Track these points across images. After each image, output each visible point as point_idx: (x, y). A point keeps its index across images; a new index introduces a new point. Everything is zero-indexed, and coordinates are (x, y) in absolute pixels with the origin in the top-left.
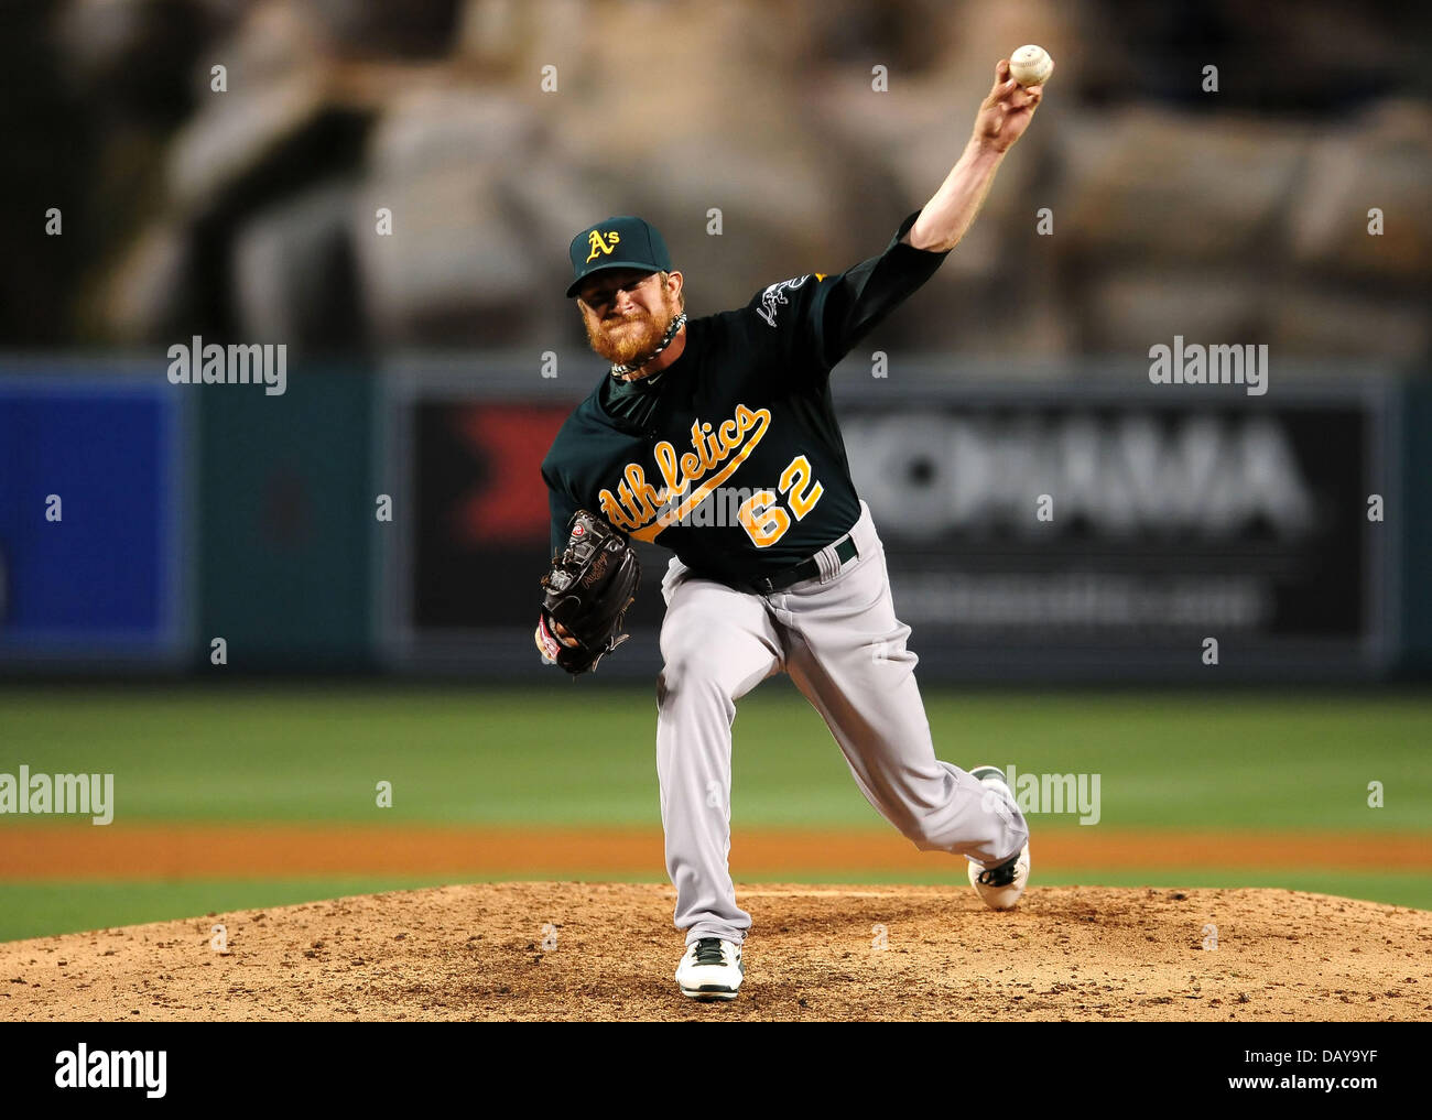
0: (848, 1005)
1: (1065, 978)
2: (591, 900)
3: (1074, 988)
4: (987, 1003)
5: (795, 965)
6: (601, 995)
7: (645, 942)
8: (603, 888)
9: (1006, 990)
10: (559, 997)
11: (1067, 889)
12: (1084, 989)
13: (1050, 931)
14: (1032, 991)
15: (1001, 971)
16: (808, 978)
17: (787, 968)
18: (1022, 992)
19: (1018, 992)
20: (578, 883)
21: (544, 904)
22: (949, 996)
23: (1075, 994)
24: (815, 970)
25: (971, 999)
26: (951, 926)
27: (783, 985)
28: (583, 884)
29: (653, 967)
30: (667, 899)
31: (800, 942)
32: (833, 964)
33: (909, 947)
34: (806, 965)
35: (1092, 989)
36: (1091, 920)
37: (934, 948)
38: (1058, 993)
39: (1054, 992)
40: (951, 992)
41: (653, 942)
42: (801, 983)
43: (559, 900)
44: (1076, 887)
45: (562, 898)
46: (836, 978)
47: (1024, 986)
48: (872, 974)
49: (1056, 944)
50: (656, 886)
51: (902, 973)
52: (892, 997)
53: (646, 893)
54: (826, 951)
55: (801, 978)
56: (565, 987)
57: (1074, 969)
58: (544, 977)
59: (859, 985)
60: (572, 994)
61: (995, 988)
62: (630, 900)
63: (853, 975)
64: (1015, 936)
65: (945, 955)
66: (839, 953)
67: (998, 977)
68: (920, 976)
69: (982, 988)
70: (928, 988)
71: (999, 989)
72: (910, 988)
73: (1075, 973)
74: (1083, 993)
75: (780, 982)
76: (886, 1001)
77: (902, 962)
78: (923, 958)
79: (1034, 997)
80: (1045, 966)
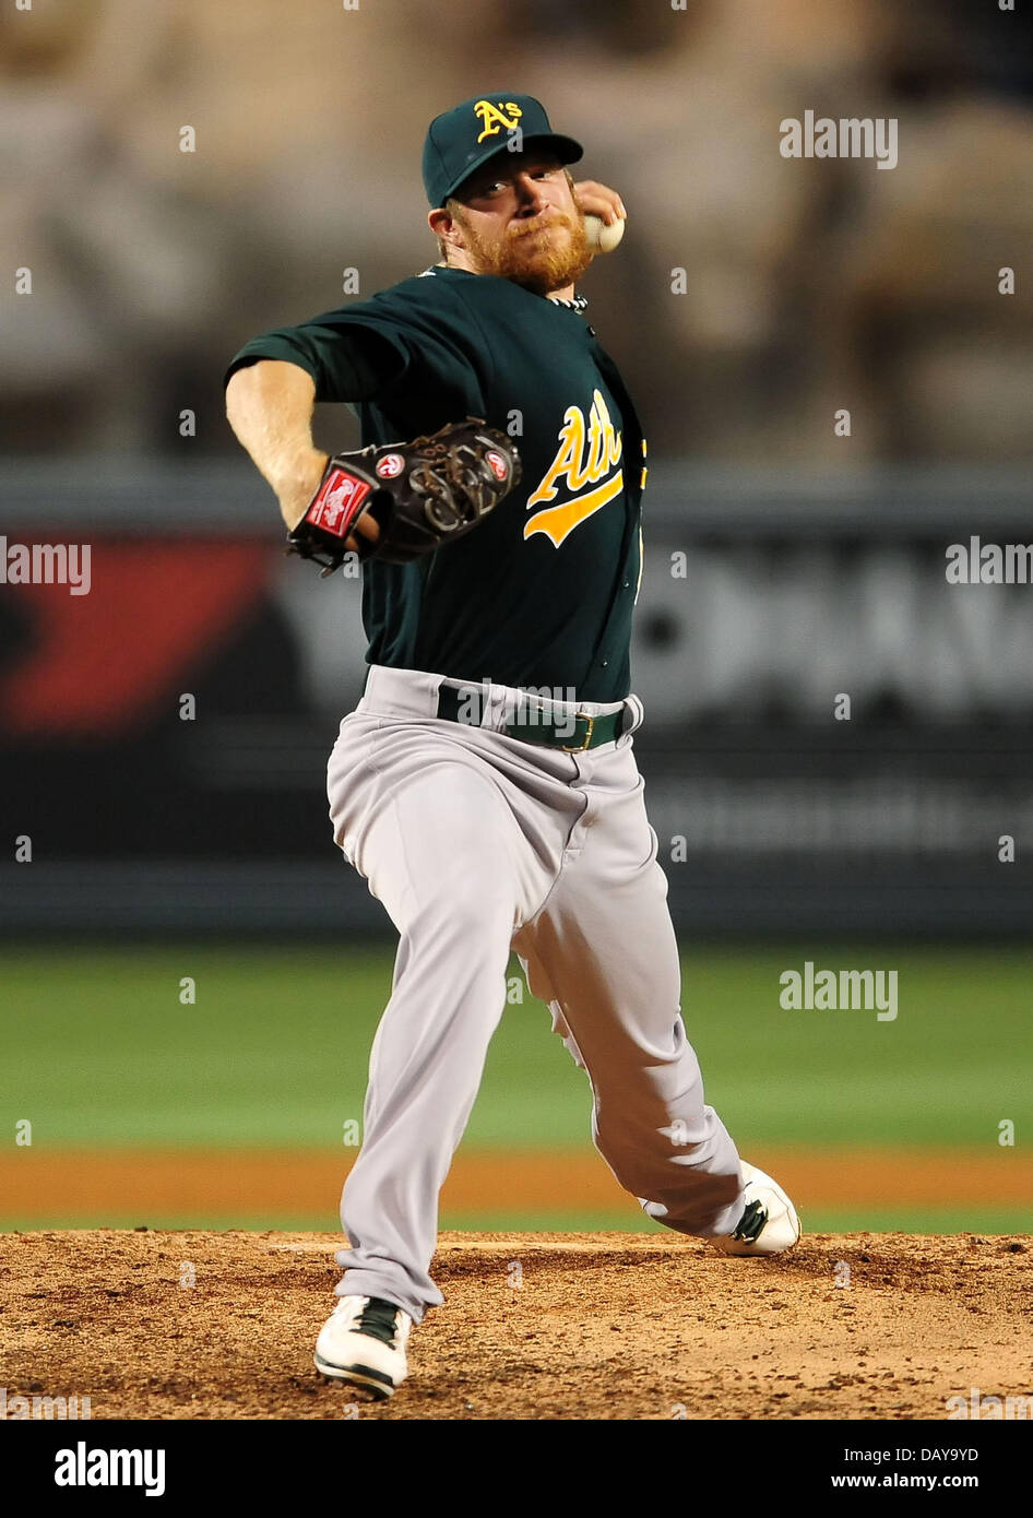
0: (533, 1406)
1: (849, 1367)
2: (161, 1256)
3: (862, 1381)
4: (735, 1403)
5: (458, 1349)
6: (176, 1394)
7: (240, 1316)
8: (181, 1239)
9: (762, 1384)
10: (115, 1398)
11: (853, 1237)
12: (877, 1382)
13: (828, 1299)
14: (800, 1386)
15: (755, 1357)
16: (476, 1368)
17: (446, 1353)
18: (788, 1386)
19: (781, 1387)
20: (145, 1230)
21: (94, 1262)
22: (681, 1393)
23: (863, 1389)
24: (486, 1355)
25: (711, 1397)
26: (683, 1292)
27: (440, 1378)
28: (150, 1233)
29: (251, 1352)
30: (272, 1253)
31: (465, 1316)
32: (511, 1347)
33: (622, 1323)
34: (473, 1350)
35: (887, 1382)
36: (887, 1281)
37: (659, 1324)
38: (838, 1388)
39: (832, 1387)
40: (683, 1387)
41: (251, 1316)
42: (465, 1374)
43: (114, 1256)
44: (866, 1234)
45: (119, 1252)
46: (516, 1368)
47: (789, 1378)
48: (569, 1362)
49: (835, 1317)
50: (256, 1236)
51: (612, 1360)
52: (598, 1395)
53: (241, 1246)
54: (502, 1328)
55: (466, 1368)
56: (122, 1382)
57: (862, 1354)
58: (92, 1368)
59: (549, 1378)
60: (133, 1392)
61: (747, 1382)
62: (219, 1256)
63: (541, 1364)
64: (776, 1306)
65: (676, 1333)
66: (522, 1332)
67: (752, 1366)
68: (638, 1365)
69: (729, 1380)
70: (650, 1382)
71: (753, 1383)
72: (625, 1382)
73: (864, 1359)
74: (874, 1388)
75: (435, 1373)
76: (588, 1400)
77: (611, 1347)
78: (643, 1338)
79: (804, 1395)
80: (819, 1350)
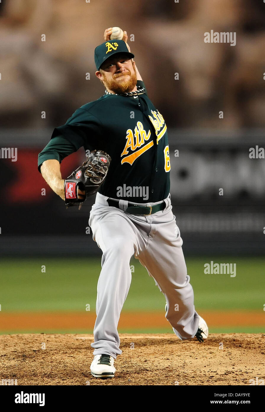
0: (146, 380)
1: (230, 369)
2: (48, 341)
3: (233, 373)
4: (200, 379)
5: (126, 365)
6: (51, 377)
7: (68, 357)
8: (53, 336)
9: (207, 374)
10: (35, 378)
11: (231, 334)
12: (237, 373)
13: (224, 351)
14: (217, 374)
15: (205, 366)
16: (131, 370)
17: (123, 366)
18: (214, 374)
19: (212, 374)
20: (43, 334)
21: (30, 343)
22: (185, 376)
23: (234, 375)
24: (134, 367)
25: (194, 377)
26: (186, 349)
27: (122, 373)
28: (45, 334)
29: (71, 366)
30: (77, 340)
31: (128, 356)
32: (140, 364)
33: (170, 357)
34: (130, 365)
35: (240, 373)
36: (240, 346)
37: (179, 358)
38: (227, 375)
39: (226, 374)
40: (186, 374)
41: (71, 356)
42: (128, 372)
44: (234, 334)
45: (36, 340)
46: (142, 370)
47: (214, 372)
48: (156, 368)
49: (226, 356)
50: (72, 335)
51: (167, 368)
52: (163, 377)
53: (69, 338)
54: (138, 359)
55: (128, 370)
56: (37, 374)
57: (233, 365)
58: (29, 371)
59: (150, 372)
60: (40, 377)
61: (203, 373)
62: (63, 340)
63: (148, 369)
64: (211, 353)
65: (184, 360)
66: (143, 360)
67: (204, 369)
68: (174, 369)
69: (198, 373)
70: (177, 373)
71: (205, 373)
72: (171, 373)
73: (234, 367)
74: (237, 374)
75: (120, 371)
76: (161, 378)
77: (167, 364)
78: (175, 362)
79: (218, 376)
80: (222, 364)
